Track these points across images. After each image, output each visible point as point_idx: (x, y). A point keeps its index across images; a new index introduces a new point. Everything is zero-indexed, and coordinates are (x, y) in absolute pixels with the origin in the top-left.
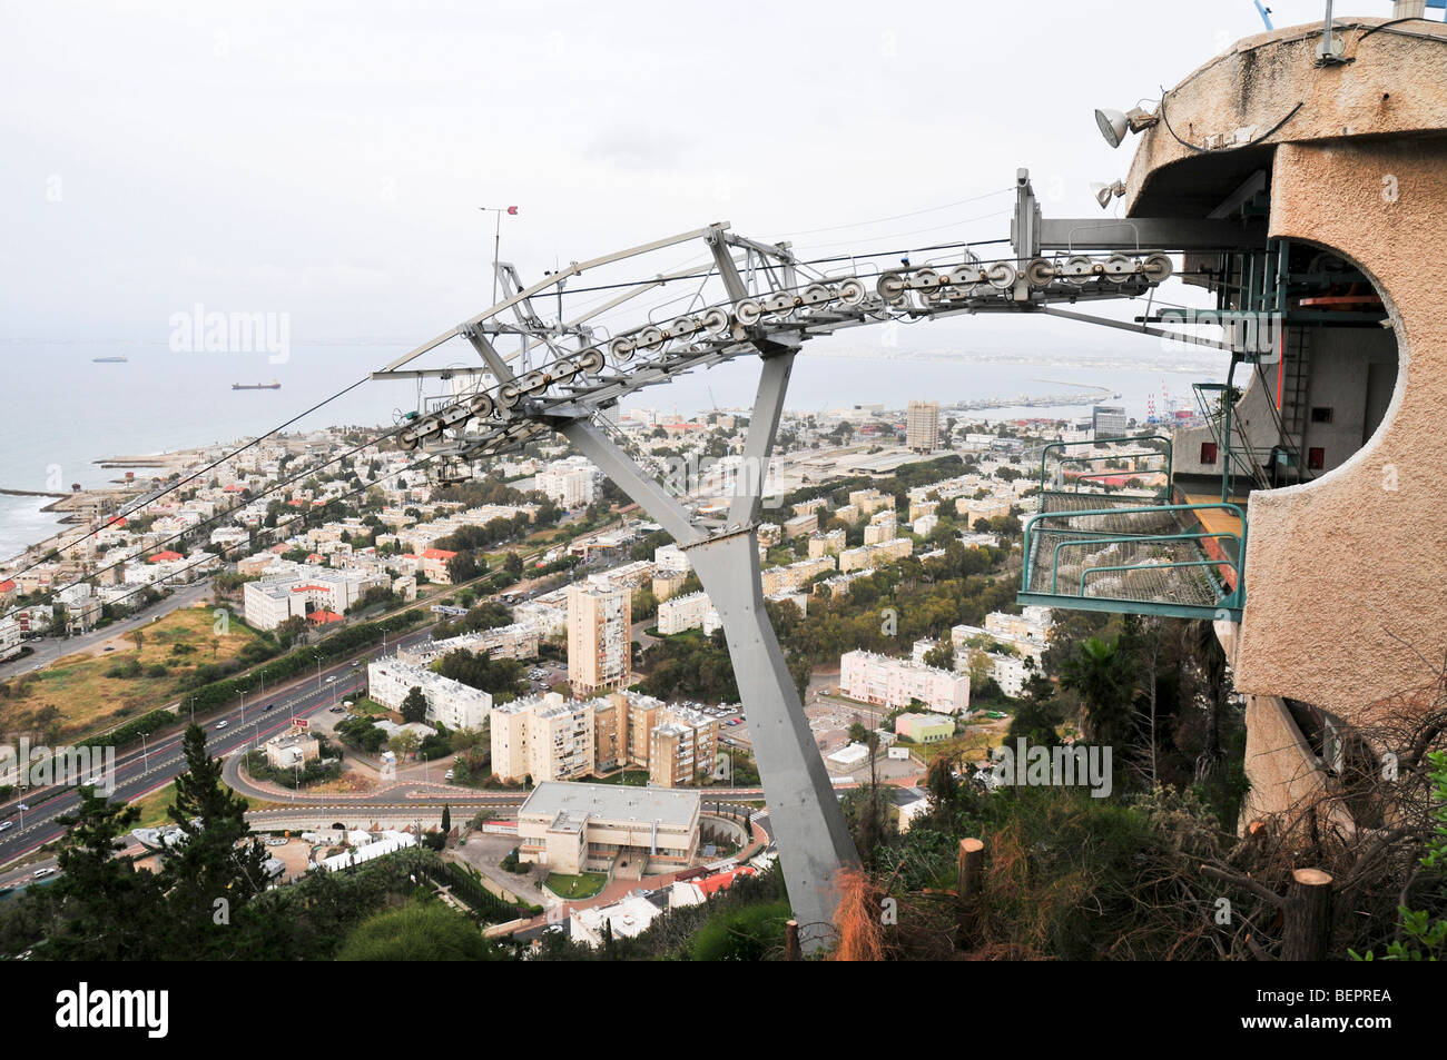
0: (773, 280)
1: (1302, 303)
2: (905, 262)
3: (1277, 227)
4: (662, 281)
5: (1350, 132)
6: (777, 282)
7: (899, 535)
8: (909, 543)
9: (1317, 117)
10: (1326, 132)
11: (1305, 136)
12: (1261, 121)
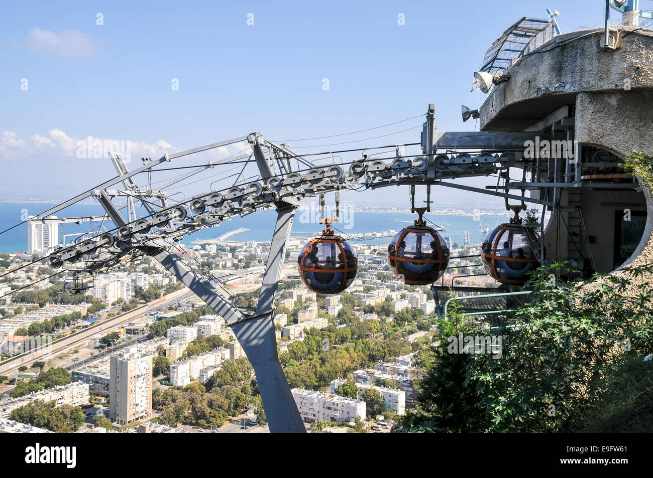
0: (281, 165)
3: (580, 138)
4: (208, 166)
6: (283, 167)
7: (320, 316)
8: (326, 321)
9: (601, 79)
10: (606, 87)
11: (595, 89)
12: (569, 80)
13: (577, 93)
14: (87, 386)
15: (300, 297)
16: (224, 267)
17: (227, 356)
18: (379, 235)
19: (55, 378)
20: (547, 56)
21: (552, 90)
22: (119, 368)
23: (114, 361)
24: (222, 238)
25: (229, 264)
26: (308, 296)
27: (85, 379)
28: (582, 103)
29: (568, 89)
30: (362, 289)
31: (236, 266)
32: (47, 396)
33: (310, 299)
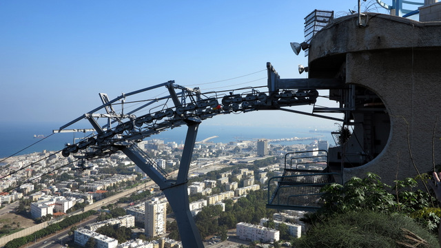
1: (365, 105)
2: (231, 93)
3: (348, 80)
5: (369, 49)
7: (255, 184)
8: (259, 186)
9: (358, 44)
10: (361, 49)
11: (355, 50)
12: (341, 45)
13: (345, 54)
14: (133, 217)
15: (245, 173)
16: (205, 156)
17: (206, 204)
18: (288, 140)
19: (118, 212)
20: (329, 31)
21: (332, 51)
22: (150, 209)
23: (147, 205)
24: (204, 141)
25: (208, 155)
26: (249, 172)
27: (133, 214)
28: (348, 58)
29: (341, 51)
30: (278, 169)
31: (211, 156)
32: (113, 222)
33: (250, 174)
